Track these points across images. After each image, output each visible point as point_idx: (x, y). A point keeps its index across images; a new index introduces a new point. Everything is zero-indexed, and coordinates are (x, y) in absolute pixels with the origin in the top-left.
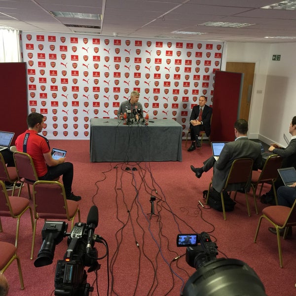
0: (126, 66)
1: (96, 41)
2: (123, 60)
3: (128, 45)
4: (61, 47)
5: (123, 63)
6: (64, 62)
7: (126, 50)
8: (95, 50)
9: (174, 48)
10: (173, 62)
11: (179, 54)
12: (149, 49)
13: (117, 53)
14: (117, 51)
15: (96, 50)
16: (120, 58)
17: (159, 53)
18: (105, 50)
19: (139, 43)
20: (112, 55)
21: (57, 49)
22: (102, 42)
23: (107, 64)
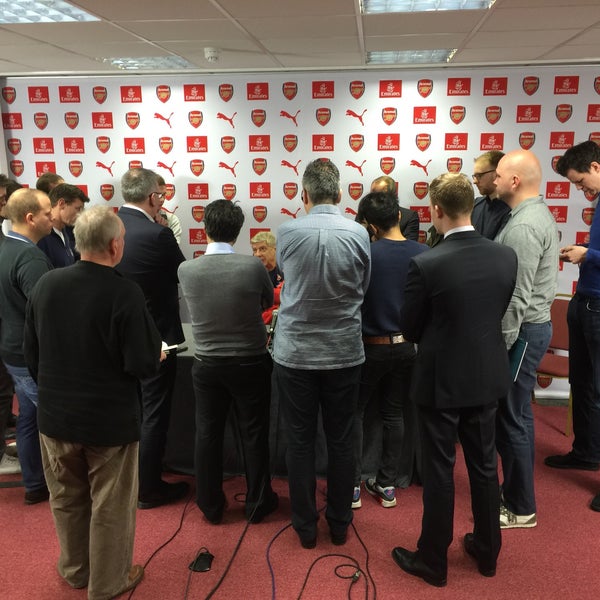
0: (285, 163)
1: (194, 91)
2: (276, 143)
3: (290, 97)
4: (96, 117)
5: (276, 154)
6: (105, 159)
7: (284, 114)
8: (191, 118)
9: (440, 99)
10: (438, 141)
11: (457, 114)
12: (357, 106)
13: (259, 124)
14: (259, 118)
15: (196, 119)
16: (266, 140)
17: (390, 116)
18: (221, 116)
19: (323, 89)
20: (243, 130)
21: (86, 121)
22: (212, 94)
23: (229, 159)
